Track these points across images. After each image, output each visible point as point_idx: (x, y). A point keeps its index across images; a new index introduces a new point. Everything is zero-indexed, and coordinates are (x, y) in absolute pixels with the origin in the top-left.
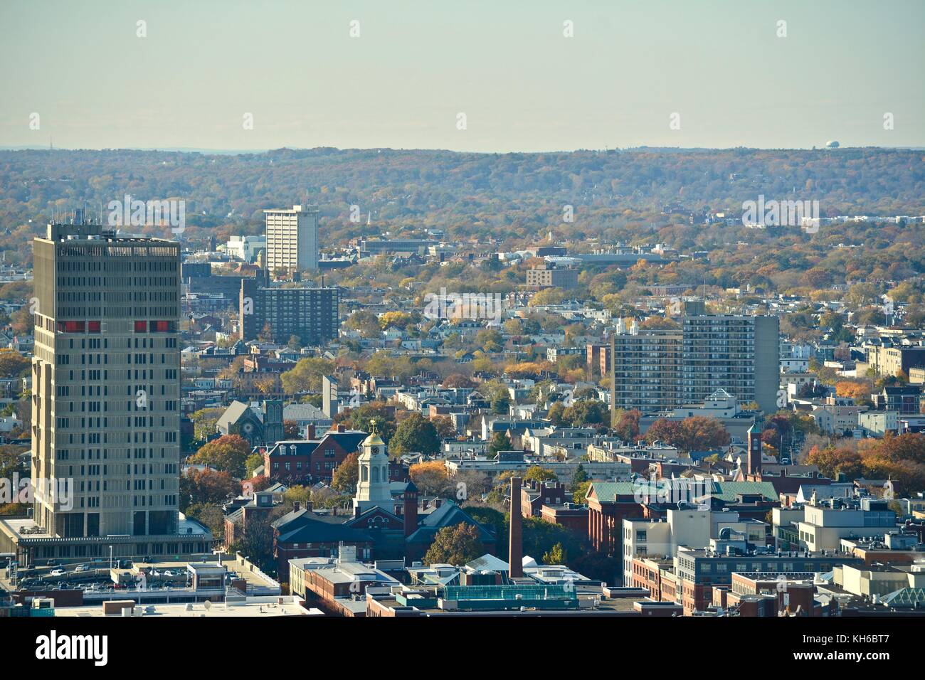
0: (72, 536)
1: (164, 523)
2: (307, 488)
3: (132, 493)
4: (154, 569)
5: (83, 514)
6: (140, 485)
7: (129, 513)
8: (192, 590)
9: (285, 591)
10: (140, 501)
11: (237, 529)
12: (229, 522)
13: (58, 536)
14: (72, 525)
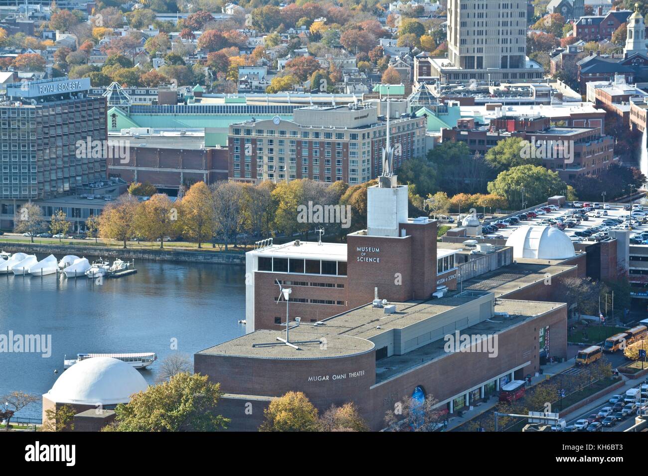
0: (468, 68)
1: (517, 62)
2: (597, 43)
3: (501, 45)
4: (512, 87)
5: (474, 57)
6: (505, 41)
7: (499, 57)
8: (533, 99)
9: (584, 100)
10: (505, 50)
11: (557, 66)
12: (553, 62)
13: (461, 68)
14: (469, 63)
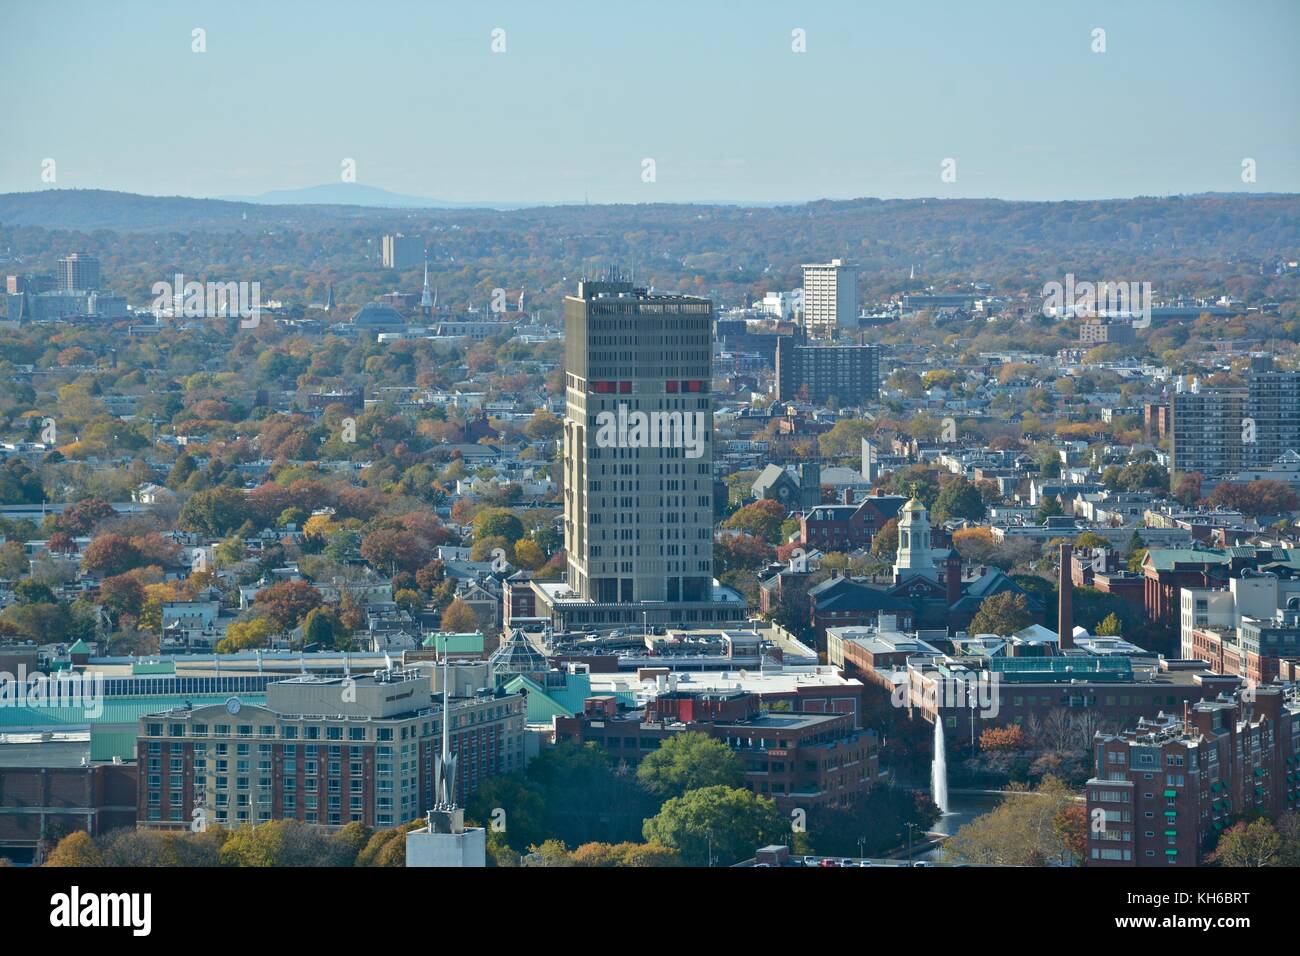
0: (607, 601)
1: (697, 590)
2: (845, 555)
3: (666, 558)
4: (688, 637)
5: (616, 580)
6: (673, 550)
7: (663, 580)
8: (727, 658)
9: (823, 661)
10: (673, 567)
11: (773, 597)
12: (765, 590)
13: (592, 601)
14: (606, 591)
